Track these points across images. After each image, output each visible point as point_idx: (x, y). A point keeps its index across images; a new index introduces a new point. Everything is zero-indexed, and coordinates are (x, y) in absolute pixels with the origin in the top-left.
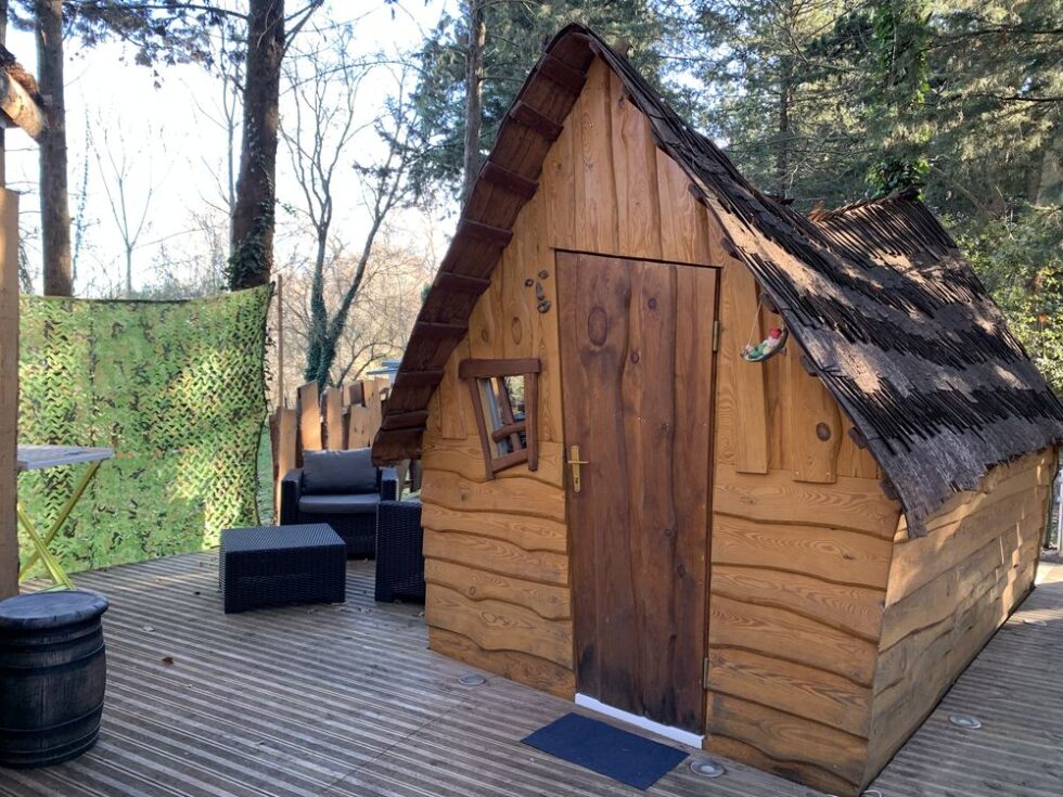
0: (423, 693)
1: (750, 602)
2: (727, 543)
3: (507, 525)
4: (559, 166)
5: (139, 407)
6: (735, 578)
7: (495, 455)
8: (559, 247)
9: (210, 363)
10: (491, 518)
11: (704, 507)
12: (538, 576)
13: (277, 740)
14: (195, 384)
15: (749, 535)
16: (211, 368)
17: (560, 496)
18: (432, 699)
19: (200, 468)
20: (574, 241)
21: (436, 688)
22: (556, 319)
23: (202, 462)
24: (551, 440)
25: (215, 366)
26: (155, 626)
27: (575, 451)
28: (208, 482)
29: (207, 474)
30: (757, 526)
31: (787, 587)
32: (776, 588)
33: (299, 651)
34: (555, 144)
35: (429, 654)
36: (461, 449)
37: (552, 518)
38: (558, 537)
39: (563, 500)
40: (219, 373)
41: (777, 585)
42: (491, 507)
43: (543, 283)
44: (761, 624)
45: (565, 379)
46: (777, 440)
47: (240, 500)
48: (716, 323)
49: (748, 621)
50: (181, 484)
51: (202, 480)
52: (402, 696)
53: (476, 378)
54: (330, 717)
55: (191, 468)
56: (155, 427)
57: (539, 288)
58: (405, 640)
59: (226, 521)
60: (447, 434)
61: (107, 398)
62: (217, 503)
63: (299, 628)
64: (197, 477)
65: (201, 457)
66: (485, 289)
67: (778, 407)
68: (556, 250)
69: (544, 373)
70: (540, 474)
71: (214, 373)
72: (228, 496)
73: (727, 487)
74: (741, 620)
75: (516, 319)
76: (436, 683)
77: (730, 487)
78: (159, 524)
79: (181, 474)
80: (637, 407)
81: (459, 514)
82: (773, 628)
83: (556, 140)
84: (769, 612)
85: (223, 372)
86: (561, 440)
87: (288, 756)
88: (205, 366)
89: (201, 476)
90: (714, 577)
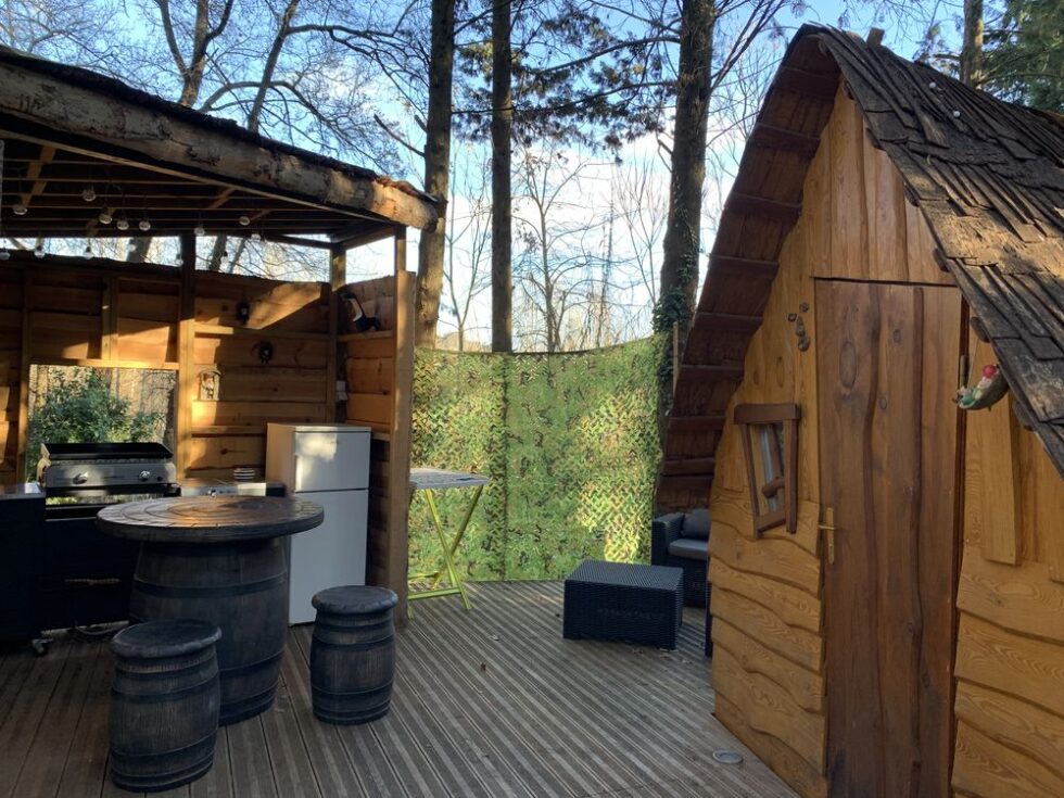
0: (665, 755)
1: (998, 741)
2: (973, 654)
3: (771, 593)
4: (817, 184)
5: (543, 443)
6: (982, 703)
7: (763, 511)
8: (816, 275)
9: (606, 406)
10: (760, 583)
11: (949, 601)
12: (795, 656)
13: (501, 758)
14: (594, 425)
15: (997, 648)
16: (608, 411)
17: (814, 566)
18: (668, 764)
19: (598, 502)
20: (830, 268)
21: (683, 754)
22: (814, 357)
23: (599, 497)
24: (809, 499)
25: (612, 409)
26: (502, 637)
27: (830, 512)
28: (605, 516)
29: (604, 508)
30: (1007, 637)
31: (1042, 731)
32: (1028, 729)
33: (590, 685)
34: (814, 161)
35: (707, 719)
36: (737, 502)
37: (807, 590)
38: (812, 614)
39: (818, 571)
40: (616, 416)
41: (1030, 725)
42: (758, 570)
43: (804, 315)
44: (1009, 774)
45: (822, 429)
46: (1031, 519)
47: (638, 537)
48: (962, 358)
49: (996, 768)
50: (580, 515)
51: (599, 514)
52: (644, 752)
53: (748, 424)
54: (561, 752)
55: (589, 502)
56: (557, 463)
57: (801, 323)
58: (696, 700)
59: (624, 555)
60: (727, 486)
61: (516, 436)
62: (614, 537)
63: (611, 664)
64: (595, 511)
65: (599, 492)
66: (757, 328)
67: (1031, 475)
68: (816, 279)
69: (804, 421)
70: (798, 538)
71: (611, 416)
72: (625, 531)
73: (973, 578)
74: (988, 764)
75: (780, 359)
76: (687, 750)
77: (977, 579)
78: (560, 549)
79: (580, 506)
80: (885, 466)
81: (736, 573)
82: (1025, 784)
83: (813, 157)
84: (1019, 761)
85: (619, 415)
86: (818, 500)
87: (497, 773)
88: (603, 410)
89: (599, 510)
90: (959, 697)
